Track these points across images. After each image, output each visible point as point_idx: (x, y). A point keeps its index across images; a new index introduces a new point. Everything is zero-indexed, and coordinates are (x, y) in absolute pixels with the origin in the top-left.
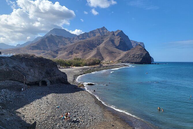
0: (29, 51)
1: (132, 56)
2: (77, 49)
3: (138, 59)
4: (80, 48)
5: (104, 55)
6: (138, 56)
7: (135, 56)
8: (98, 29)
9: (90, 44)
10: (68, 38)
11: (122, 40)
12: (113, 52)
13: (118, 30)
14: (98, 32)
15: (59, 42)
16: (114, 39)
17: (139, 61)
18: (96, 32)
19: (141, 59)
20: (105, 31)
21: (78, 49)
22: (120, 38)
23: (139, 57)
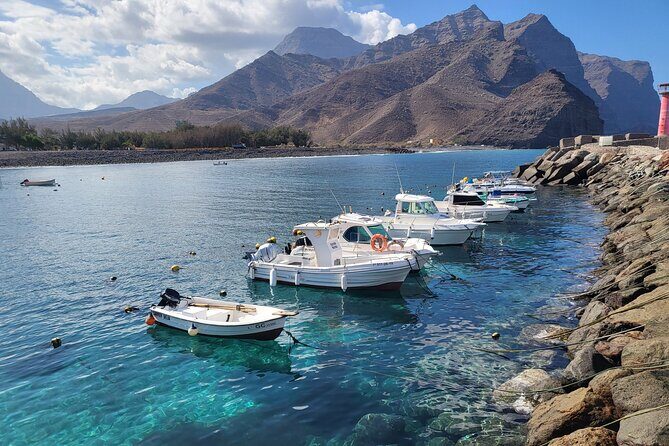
0: (191, 113)
1: (508, 119)
2: (338, 99)
3: (530, 130)
4: (348, 96)
5: (420, 119)
6: (529, 117)
7: (521, 119)
8: (451, 19)
9: (388, 79)
10: (332, 59)
11: (520, 57)
12: (461, 108)
13: (530, 16)
14: (447, 30)
15: (296, 77)
16: (490, 55)
17: (532, 136)
18: (439, 32)
19: (540, 130)
20: (477, 22)
21: (342, 99)
22: (517, 47)
23: (533, 121)
